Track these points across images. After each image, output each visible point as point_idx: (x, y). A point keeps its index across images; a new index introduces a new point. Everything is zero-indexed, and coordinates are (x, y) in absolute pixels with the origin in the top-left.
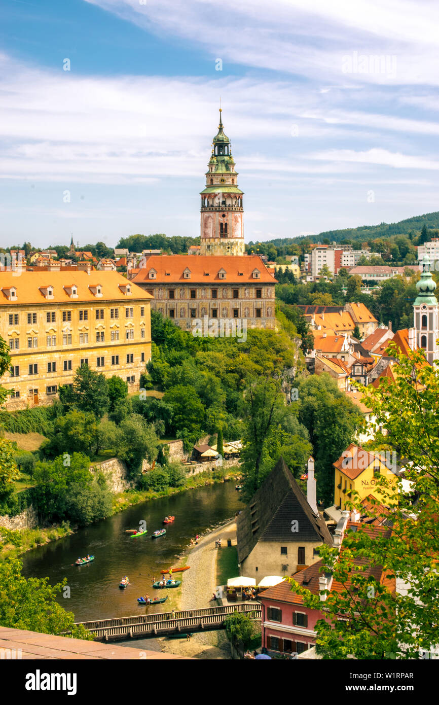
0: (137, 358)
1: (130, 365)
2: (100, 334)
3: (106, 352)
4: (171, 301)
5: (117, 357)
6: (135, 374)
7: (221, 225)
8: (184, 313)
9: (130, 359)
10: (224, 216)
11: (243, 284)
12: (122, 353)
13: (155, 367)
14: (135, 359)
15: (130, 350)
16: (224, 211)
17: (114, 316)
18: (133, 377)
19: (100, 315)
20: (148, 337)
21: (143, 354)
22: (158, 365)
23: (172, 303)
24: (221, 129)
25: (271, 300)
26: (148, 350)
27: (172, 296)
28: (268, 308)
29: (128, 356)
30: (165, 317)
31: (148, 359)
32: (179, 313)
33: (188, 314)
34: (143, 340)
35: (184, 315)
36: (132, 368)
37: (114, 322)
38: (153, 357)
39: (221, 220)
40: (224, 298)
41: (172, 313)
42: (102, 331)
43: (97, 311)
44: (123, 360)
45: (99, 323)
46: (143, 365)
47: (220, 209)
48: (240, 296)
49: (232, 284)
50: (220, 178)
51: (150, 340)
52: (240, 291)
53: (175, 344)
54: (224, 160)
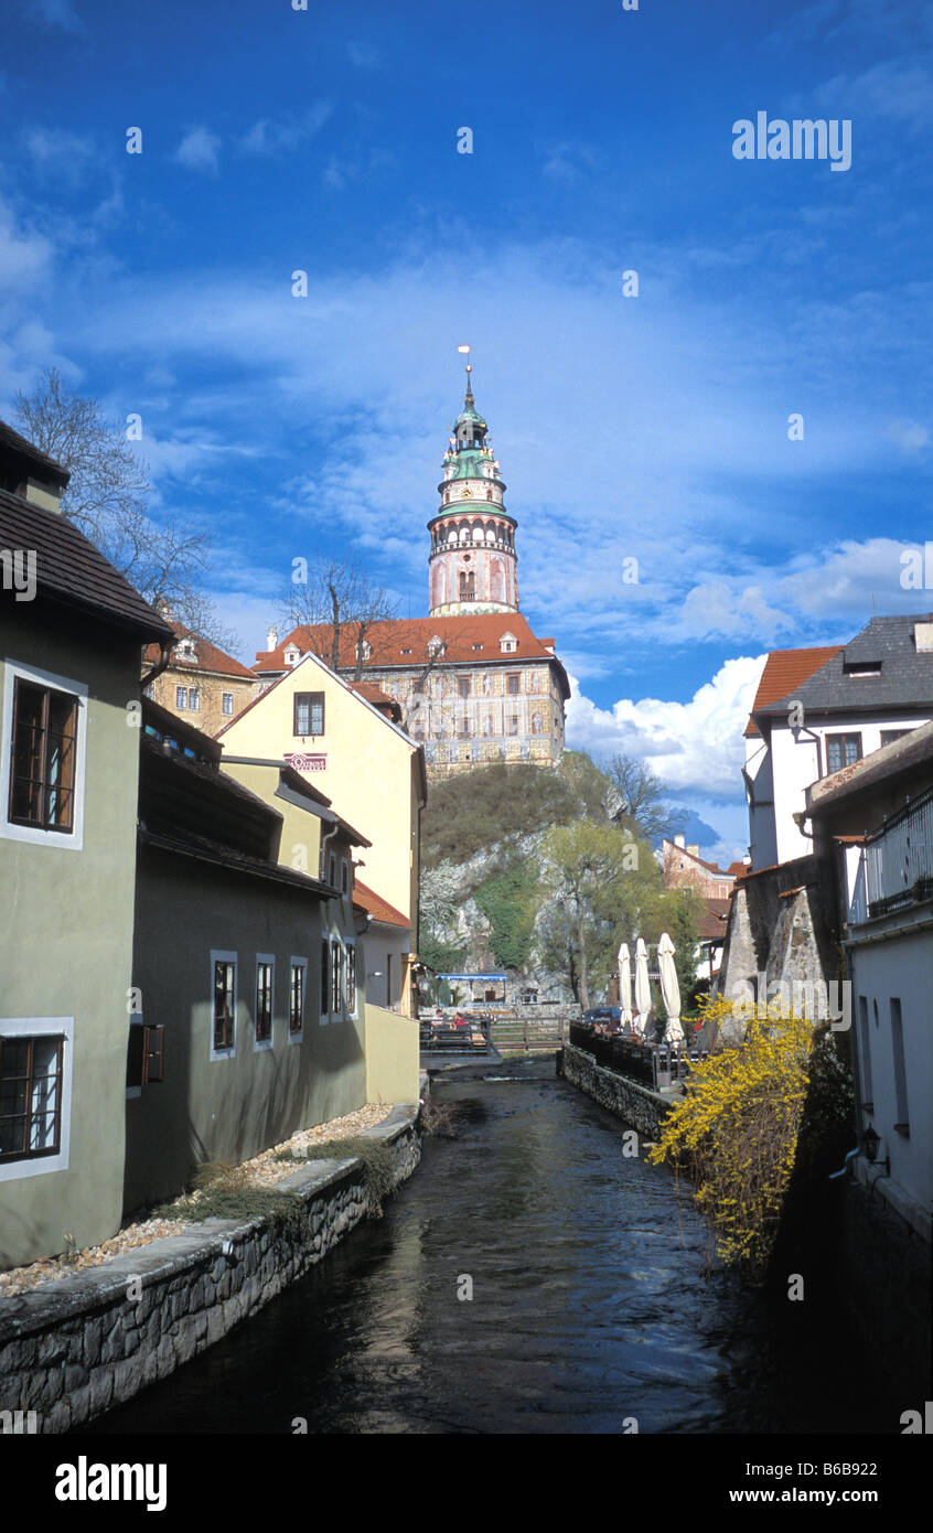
7: (463, 574)
10: (467, 558)
16: (468, 549)
25: (540, 697)
28: (534, 716)
39: (464, 566)
47: (461, 546)
50: (461, 486)
54: (472, 458)
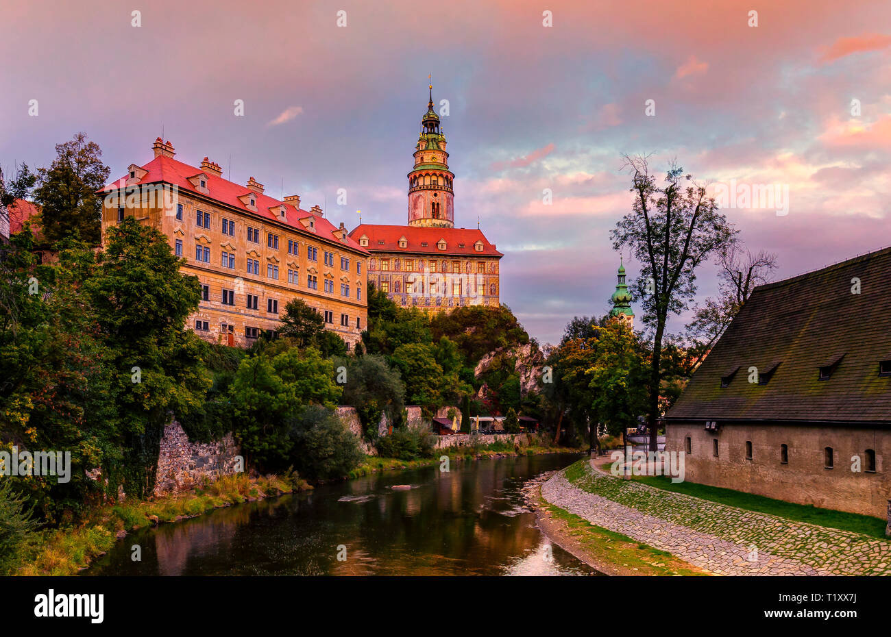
0: (352, 322)
1: (345, 328)
2: (312, 279)
3: (319, 303)
4: (385, 273)
5: (331, 313)
6: (350, 340)
7: (433, 204)
8: (399, 286)
9: (345, 320)
12: (336, 311)
13: (370, 338)
14: (350, 322)
16: (436, 190)
17: (329, 262)
18: (348, 343)
19: (312, 254)
20: (364, 302)
22: (373, 336)
23: (385, 275)
24: (431, 107)
26: (363, 315)
29: (343, 316)
31: (364, 327)
32: (394, 286)
34: (359, 303)
35: (400, 290)
36: (347, 332)
37: (328, 270)
38: (368, 326)
39: (434, 199)
42: (315, 275)
43: (309, 246)
44: (337, 319)
45: (311, 265)
46: (359, 332)
47: (432, 188)
50: (431, 155)
51: (366, 305)
53: (391, 315)
54: (435, 138)
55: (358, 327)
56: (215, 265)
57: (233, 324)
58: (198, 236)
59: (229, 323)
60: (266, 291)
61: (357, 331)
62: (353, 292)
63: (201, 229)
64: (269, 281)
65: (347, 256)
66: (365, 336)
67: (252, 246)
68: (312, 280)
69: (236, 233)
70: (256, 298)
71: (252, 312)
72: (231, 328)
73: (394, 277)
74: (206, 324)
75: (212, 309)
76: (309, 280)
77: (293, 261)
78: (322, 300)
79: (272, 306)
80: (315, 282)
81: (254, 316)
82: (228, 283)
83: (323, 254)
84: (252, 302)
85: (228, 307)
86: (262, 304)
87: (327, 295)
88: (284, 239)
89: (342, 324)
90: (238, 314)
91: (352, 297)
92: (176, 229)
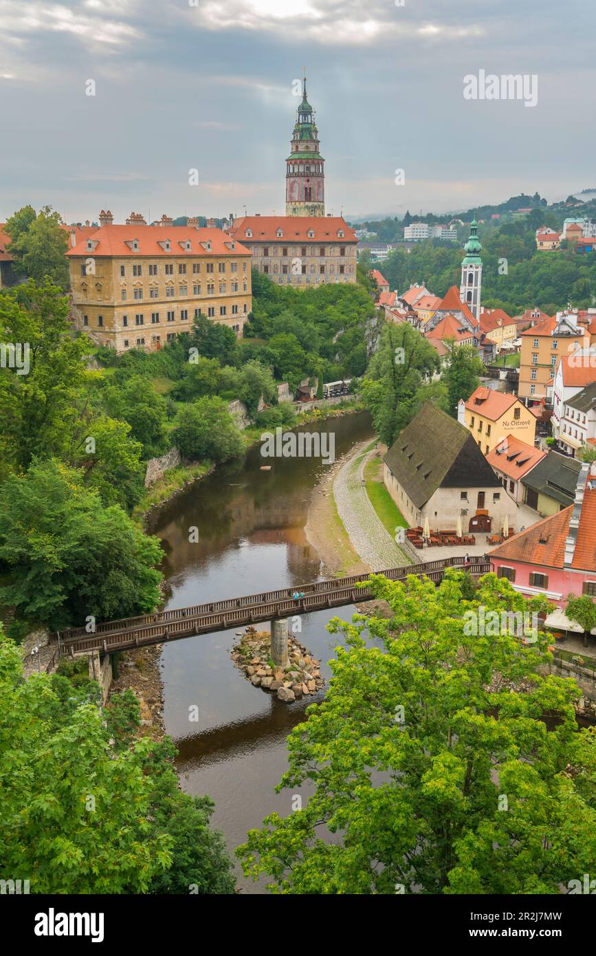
0: (241, 309)
1: (235, 315)
3: (216, 303)
4: (266, 258)
5: (225, 307)
6: (239, 323)
7: (306, 189)
8: (277, 268)
9: (235, 309)
10: (308, 181)
11: (329, 243)
12: (229, 305)
13: (256, 317)
14: (239, 310)
15: (235, 302)
16: (309, 177)
17: (222, 269)
18: (238, 326)
19: (210, 268)
20: (249, 291)
21: (245, 305)
22: (257, 315)
23: (266, 260)
26: (249, 301)
27: (266, 254)
29: (233, 306)
30: (261, 271)
31: (250, 310)
32: (272, 270)
33: (280, 270)
34: (245, 293)
35: (277, 272)
36: (236, 319)
37: (222, 276)
38: (253, 309)
39: (307, 185)
40: (313, 255)
41: (266, 269)
43: (208, 265)
44: (229, 310)
45: (210, 276)
46: (246, 315)
48: (326, 254)
49: (318, 243)
50: (305, 144)
51: (251, 293)
52: (326, 249)
53: (271, 297)
55: (245, 311)
56: (146, 299)
57: (159, 335)
58: (134, 284)
59: (157, 335)
60: (179, 306)
61: (244, 315)
62: (240, 287)
63: (137, 277)
64: (181, 298)
65: (234, 261)
66: (251, 318)
67: (169, 278)
68: (211, 287)
69: (158, 272)
70: (173, 313)
71: (171, 323)
72: (158, 338)
73: (273, 261)
74: (143, 340)
75: (146, 329)
76: (209, 288)
77: (196, 279)
78: (219, 300)
79: (184, 315)
80: (213, 288)
81: (172, 326)
82: (156, 308)
83: (218, 265)
84: (171, 316)
85: (156, 325)
86: (178, 315)
87: (221, 295)
88: (190, 264)
89: (233, 312)
90: (162, 327)
91: (241, 291)
92: (122, 283)
